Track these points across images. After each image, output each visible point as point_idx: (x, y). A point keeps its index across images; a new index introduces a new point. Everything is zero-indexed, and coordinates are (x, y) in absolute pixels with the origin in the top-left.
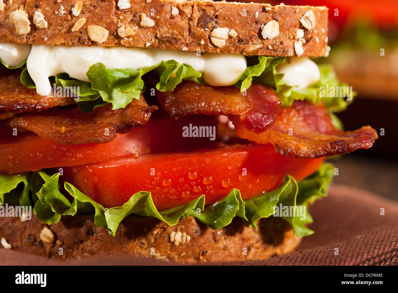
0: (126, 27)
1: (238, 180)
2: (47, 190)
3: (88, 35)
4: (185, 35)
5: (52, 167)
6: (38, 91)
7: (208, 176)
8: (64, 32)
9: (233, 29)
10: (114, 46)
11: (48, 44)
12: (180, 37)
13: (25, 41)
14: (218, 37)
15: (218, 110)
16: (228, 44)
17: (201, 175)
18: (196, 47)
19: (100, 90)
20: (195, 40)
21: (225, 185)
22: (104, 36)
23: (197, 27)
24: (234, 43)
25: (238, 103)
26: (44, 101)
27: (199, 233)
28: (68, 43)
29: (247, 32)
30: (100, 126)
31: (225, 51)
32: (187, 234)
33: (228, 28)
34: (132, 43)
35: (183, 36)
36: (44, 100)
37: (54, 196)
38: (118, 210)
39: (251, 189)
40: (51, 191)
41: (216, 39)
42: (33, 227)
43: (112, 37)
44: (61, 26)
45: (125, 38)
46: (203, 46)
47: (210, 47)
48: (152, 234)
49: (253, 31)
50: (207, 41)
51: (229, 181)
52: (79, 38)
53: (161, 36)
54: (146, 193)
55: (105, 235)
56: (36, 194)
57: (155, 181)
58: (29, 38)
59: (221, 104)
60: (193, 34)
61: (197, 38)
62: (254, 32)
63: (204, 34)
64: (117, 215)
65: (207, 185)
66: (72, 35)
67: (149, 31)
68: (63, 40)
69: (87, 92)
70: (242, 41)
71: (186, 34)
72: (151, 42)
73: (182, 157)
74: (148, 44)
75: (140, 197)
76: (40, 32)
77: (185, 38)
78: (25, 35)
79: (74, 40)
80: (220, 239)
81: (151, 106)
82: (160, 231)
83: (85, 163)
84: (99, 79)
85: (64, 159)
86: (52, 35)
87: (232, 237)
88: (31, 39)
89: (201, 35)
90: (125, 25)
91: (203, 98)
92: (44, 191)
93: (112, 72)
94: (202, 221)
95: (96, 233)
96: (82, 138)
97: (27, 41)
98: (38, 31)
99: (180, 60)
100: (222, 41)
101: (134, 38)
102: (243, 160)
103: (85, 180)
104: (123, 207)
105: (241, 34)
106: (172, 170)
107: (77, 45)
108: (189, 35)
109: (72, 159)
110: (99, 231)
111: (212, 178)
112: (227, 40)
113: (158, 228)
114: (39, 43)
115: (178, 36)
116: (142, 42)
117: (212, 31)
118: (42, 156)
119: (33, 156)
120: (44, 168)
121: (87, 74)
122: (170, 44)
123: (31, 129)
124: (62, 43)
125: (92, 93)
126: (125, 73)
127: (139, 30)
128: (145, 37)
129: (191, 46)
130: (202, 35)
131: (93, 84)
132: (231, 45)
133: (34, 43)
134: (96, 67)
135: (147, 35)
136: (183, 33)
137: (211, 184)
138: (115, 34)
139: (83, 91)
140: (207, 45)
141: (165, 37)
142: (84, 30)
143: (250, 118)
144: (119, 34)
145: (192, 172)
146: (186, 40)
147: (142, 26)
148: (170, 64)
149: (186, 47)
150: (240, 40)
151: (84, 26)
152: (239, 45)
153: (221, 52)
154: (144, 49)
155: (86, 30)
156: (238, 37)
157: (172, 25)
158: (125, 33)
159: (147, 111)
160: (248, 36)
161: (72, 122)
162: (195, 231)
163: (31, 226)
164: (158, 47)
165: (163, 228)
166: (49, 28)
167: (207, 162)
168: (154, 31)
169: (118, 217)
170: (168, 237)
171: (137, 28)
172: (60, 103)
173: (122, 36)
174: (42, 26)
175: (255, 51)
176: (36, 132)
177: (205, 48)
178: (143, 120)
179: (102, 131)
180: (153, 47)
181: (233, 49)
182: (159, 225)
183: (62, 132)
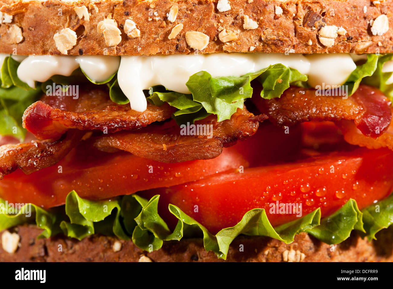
0: (227, 30)
1: (353, 190)
2: (146, 215)
3: (186, 42)
4: (292, 36)
5: (148, 189)
6: (133, 107)
7: (321, 187)
8: (160, 40)
9: (341, 27)
10: (215, 53)
11: (142, 54)
12: (286, 38)
13: (116, 53)
14: (327, 36)
15: (331, 116)
16: (336, 44)
17: (314, 187)
18: (303, 49)
19: (202, 101)
20: (302, 41)
21: (339, 195)
22: (205, 42)
23: (304, 26)
24: (342, 42)
25: (351, 107)
26: (143, 118)
27: (313, 250)
28: (165, 53)
29: (356, 29)
30: (204, 141)
31: (334, 51)
32: (301, 252)
33: (336, 26)
34: (235, 48)
35: (289, 37)
36: (144, 116)
37: (154, 220)
38: (230, 231)
39: (365, 198)
40: (151, 215)
41: (324, 38)
42: (128, 256)
43: (213, 43)
44: (156, 33)
45: (227, 43)
46: (310, 47)
47: (319, 47)
48: (264, 255)
49: (362, 27)
50: (315, 41)
51: (343, 190)
52: (176, 46)
53: (266, 38)
54: (259, 210)
55: (211, 259)
56: (135, 219)
57: (264, 196)
58: (120, 49)
59: (334, 108)
60: (300, 35)
61: (304, 38)
62: (364, 29)
63: (311, 33)
64: (228, 236)
65: (320, 197)
66: (168, 44)
67: (252, 34)
68: (159, 49)
69: (187, 104)
70: (352, 39)
71: (292, 34)
72: (256, 45)
73: (293, 169)
74: (252, 49)
75: (253, 215)
76: (132, 42)
77: (291, 40)
78: (115, 46)
79: (171, 48)
80: (335, 255)
81: (259, 115)
82: (271, 250)
83: (184, 182)
84: (200, 89)
85: (161, 179)
86: (146, 44)
87: (347, 252)
88: (123, 51)
89: (308, 35)
90: (227, 29)
91: (313, 103)
92: (143, 216)
93: (217, 81)
94: (316, 237)
95: (201, 258)
96: (188, 155)
97: (117, 52)
98: (130, 41)
99: (287, 64)
100: (330, 40)
101: (237, 43)
102: (358, 167)
103: (184, 201)
104: (236, 227)
105: (350, 32)
106: (283, 183)
107: (174, 54)
108: (295, 36)
109: (170, 179)
110: (204, 255)
111: (325, 189)
112: (336, 39)
113: (269, 247)
114: (131, 54)
115: (284, 37)
116: (245, 46)
117: (319, 30)
118: (136, 177)
119: (126, 178)
120: (139, 190)
121: (187, 85)
122: (276, 46)
123: (125, 148)
124: (158, 52)
125: (193, 105)
126: (230, 81)
127: (242, 33)
128: (249, 41)
129: (299, 48)
130: (310, 35)
131: (195, 95)
132: (340, 44)
133: (126, 54)
134: (198, 76)
135: (251, 39)
136: (289, 34)
137: (325, 196)
138: (216, 39)
139: (182, 104)
140: (315, 45)
141: (271, 40)
142: (182, 37)
143: (367, 122)
144: (221, 39)
145: (304, 184)
146: (292, 42)
147: (244, 29)
148: (276, 68)
149: (293, 49)
150: (349, 38)
151: (181, 32)
152: (348, 43)
153: (329, 52)
154: (248, 54)
155: (184, 36)
156: (347, 35)
157: (276, 26)
158: (227, 38)
159: (254, 121)
160: (357, 33)
161: (170, 138)
162: (309, 248)
163: (126, 255)
164: (263, 51)
165: (274, 247)
166: (142, 37)
167: (320, 173)
168: (258, 34)
169: (230, 238)
170: (281, 256)
171: (239, 31)
172: (157, 119)
173: (224, 41)
174: (135, 35)
175: (365, 49)
176: (132, 152)
177: (313, 49)
178: (252, 131)
179: (210, 146)
180: (257, 51)
181: (342, 48)
182: (270, 244)
183: (164, 149)
